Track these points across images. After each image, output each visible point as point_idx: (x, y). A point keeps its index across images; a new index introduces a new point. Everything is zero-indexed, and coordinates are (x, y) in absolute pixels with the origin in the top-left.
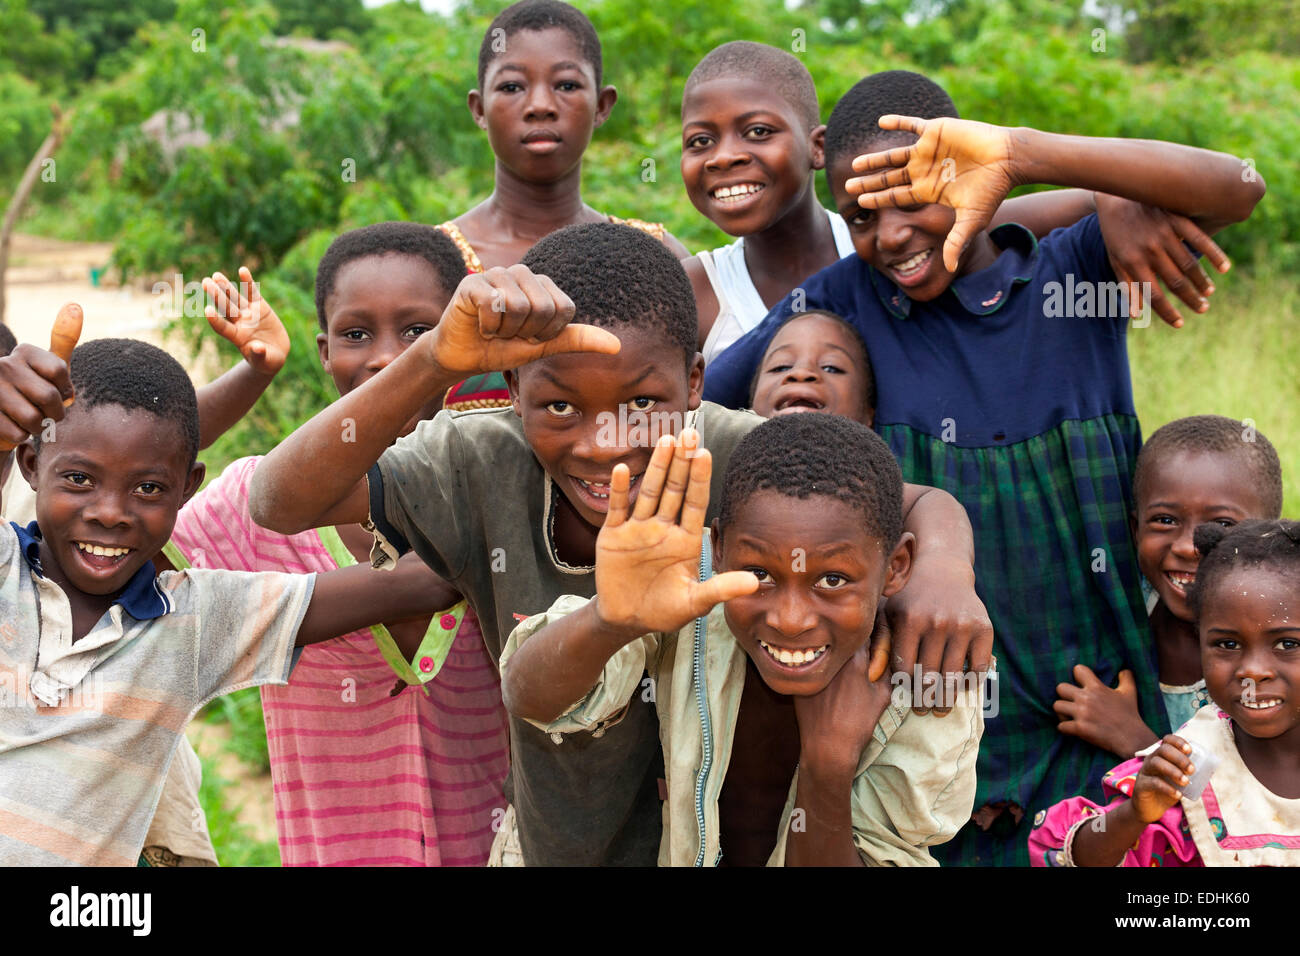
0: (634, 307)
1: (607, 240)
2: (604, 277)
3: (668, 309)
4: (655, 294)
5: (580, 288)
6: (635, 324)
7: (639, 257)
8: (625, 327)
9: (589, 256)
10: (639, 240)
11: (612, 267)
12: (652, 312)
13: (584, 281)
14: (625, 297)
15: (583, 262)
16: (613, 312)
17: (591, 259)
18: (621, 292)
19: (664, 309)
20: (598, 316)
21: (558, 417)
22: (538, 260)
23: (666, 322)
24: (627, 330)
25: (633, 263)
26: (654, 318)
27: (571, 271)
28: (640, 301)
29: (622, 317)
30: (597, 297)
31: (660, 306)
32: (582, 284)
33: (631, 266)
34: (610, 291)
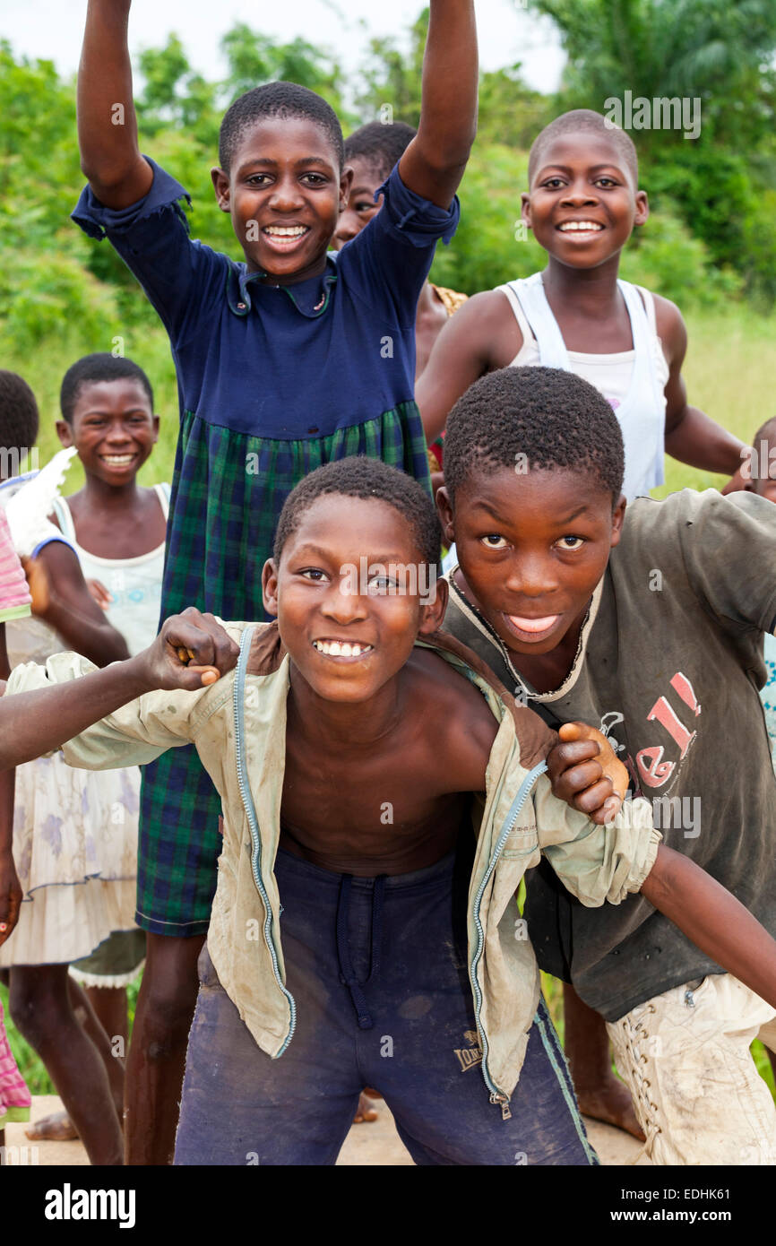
0: (571, 453)
1: (548, 386)
2: (545, 422)
3: (601, 455)
4: (591, 440)
5: (521, 431)
6: (572, 469)
7: (577, 405)
8: (562, 471)
9: (531, 400)
10: (577, 386)
11: (553, 413)
12: (588, 458)
13: (525, 424)
14: (564, 443)
15: (525, 406)
16: (552, 456)
17: (532, 403)
18: (560, 438)
19: (598, 455)
20: (538, 459)
21: (491, 549)
22: (481, 399)
23: (599, 468)
24: (564, 474)
25: (572, 410)
26: (589, 465)
27: (514, 414)
28: (577, 448)
29: (560, 462)
30: (537, 441)
31: (595, 452)
32: (524, 428)
33: (570, 413)
34: (550, 436)
